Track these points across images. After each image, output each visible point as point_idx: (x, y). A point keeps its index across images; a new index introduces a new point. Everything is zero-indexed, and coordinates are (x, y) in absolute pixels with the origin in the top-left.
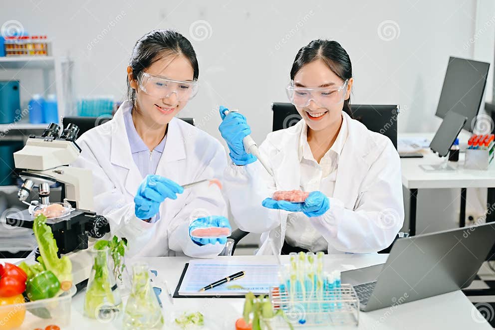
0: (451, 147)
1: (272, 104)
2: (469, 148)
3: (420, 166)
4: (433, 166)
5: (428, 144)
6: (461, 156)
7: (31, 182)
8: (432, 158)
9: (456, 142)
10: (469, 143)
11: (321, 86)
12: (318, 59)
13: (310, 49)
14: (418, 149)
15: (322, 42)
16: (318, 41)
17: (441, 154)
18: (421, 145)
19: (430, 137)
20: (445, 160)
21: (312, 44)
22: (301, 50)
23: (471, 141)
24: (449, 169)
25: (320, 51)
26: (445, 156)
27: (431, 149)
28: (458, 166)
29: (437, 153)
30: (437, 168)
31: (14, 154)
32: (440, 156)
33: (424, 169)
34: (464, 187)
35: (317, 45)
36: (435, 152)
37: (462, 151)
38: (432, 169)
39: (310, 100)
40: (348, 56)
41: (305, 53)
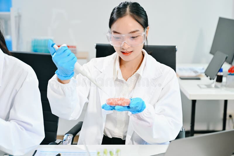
0: (217, 73)
1: (95, 45)
2: (229, 75)
3: (198, 85)
4: (206, 85)
5: (204, 71)
6: (224, 79)
8: (205, 80)
9: (221, 70)
10: (229, 71)
11: (131, 32)
12: (128, 14)
13: (121, 8)
14: (197, 74)
15: (128, 3)
16: (125, 2)
17: (211, 78)
18: (199, 71)
19: (206, 66)
20: (214, 82)
21: (122, 5)
22: (114, 9)
23: (230, 70)
24: (216, 87)
25: (128, 9)
26: (213, 79)
27: (206, 74)
28: (222, 86)
29: (209, 77)
30: (209, 86)
32: (211, 79)
33: (200, 87)
34: (226, 99)
35: (125, 5)
36: (207, 76)
37: (225, 75)
38: (206, 87)
39: (123, 43)
40: (145, 12)
41: (118, 11)
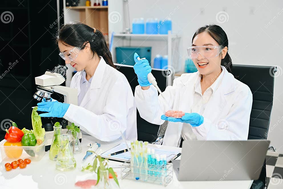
7: (40, 92)
31: (36, 78)
39: (198, 54)
